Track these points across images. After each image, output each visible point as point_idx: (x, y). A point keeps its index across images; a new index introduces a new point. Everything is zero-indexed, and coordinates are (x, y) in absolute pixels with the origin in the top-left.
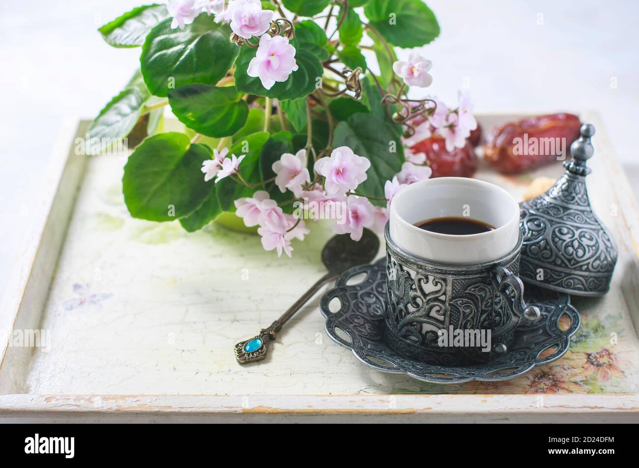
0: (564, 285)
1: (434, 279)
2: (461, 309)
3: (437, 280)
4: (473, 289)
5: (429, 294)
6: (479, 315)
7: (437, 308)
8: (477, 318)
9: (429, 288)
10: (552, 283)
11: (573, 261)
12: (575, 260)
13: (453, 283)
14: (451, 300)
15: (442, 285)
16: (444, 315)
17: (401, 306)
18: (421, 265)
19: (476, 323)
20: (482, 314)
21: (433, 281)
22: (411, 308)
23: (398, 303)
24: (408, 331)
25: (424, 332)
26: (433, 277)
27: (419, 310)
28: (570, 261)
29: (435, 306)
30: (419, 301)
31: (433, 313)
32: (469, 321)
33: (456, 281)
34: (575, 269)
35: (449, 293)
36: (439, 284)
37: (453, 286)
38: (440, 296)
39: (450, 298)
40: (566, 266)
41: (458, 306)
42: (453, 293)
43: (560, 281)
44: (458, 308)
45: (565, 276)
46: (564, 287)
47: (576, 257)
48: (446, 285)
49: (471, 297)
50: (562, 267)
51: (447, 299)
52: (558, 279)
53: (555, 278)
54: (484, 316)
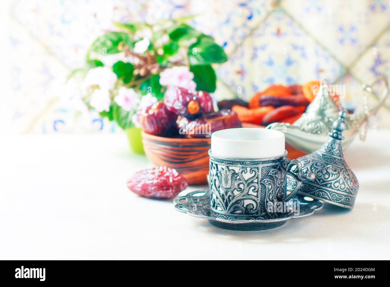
0: (316, 195)
1: (251, 169)
2: (267, 186)
3: (253, 169)
4: (272, 173)
5: (248, 180)
6: (275, 189)
7: (253, 188)
8: (274, 192)
9: (247, 176)
10: (309, 193)
11: (321, 180)
12: (323, 180)
13: (262, 169)
14: (261, 181)
15: (255, 172)
16: (257, 192)
17: (229, 193)
18: (242, 162)
19: (274, 195)
20: (277, 189)
21: (250, 170)
22: (236, 193)
23: (226, 193)
24: (236, 207)
25: (245, 205)
26: (250, 168)
27: (242, 192)
28: (319, 180)
29: (252, 186)
30: (241, 186)
31: (251, 192)
32: (270, 193)
33: (263, 168)
34: (323, 185)
35: (260, 177)
36: (254, 172)
37: (262, 171)
38: (255, 179)
39: (260, 179)
40: (318, 184)
41: (265, 184)
42: (262, 176)
43: (313, 192)
44: (265, 186)
45: (317, 189)
46: (316, 196)
47: (323, 178)
48: (258, 172)
49: (271, 177)
50: (315, 183)
51: (259, 181)
52: (313, 191)
53: (311, 190)
54: (278, 190)
